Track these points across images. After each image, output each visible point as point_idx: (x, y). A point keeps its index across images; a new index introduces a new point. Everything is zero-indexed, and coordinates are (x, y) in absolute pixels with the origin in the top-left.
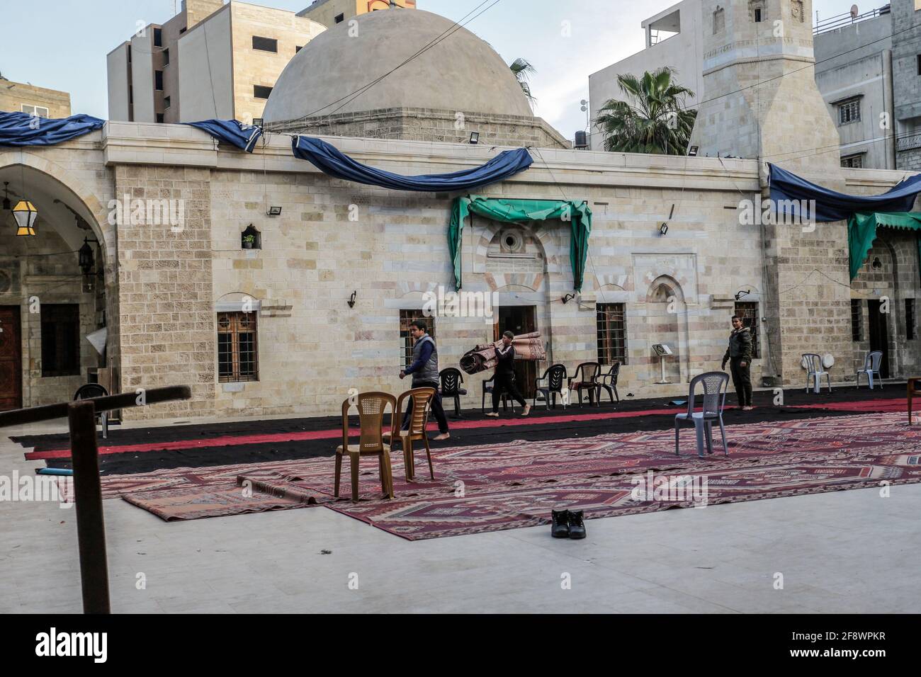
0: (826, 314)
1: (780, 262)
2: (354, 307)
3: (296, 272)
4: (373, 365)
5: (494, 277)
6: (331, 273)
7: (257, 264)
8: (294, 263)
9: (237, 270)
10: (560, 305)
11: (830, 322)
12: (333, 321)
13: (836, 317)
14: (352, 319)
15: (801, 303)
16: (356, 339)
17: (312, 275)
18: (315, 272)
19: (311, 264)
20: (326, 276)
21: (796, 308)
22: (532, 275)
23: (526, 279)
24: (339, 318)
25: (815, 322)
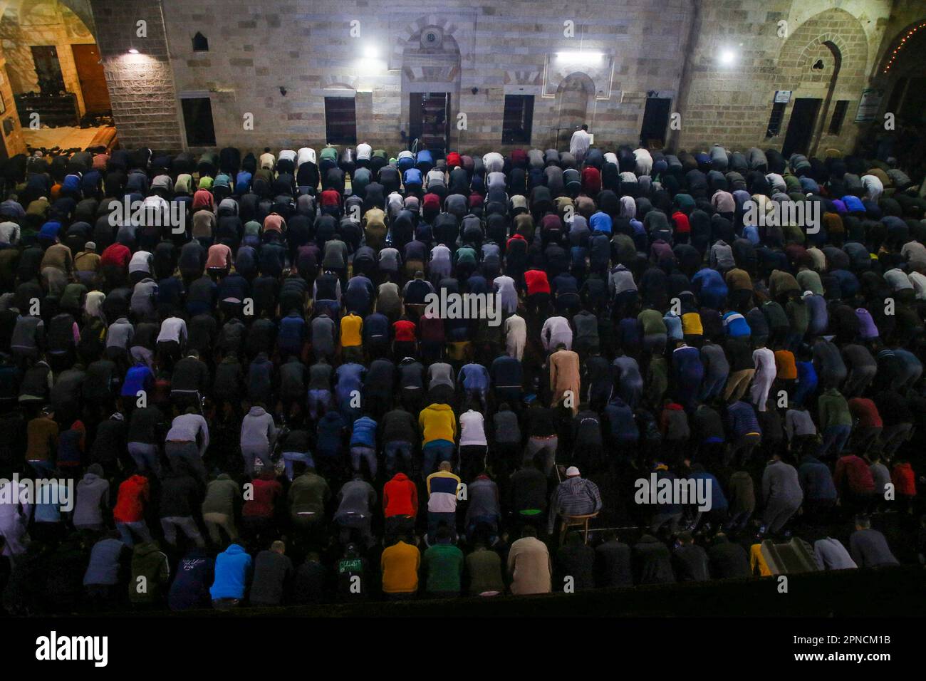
0: (735, 116)
1: (696, 70)
2: (286, 95)
3: (238, 69)
4: (303, 138)
5: (413, 70)
6: (265, 69)
7: (206, 63)
8: (236, 62)
9: (191, 68)
10: (471, 95)
11: (739, 123)
12: (269, 105)
13: (746, 120)
14: (284, 104)
15: (710, 107)
16: (289, 119)
17: (250, 71)
18: (253, 69)
19: (249, 62)
20: (261, 71)
21: (704, 111)
22: (448, 68)
23: (442, 71)
24: (274, 103)
25: (721, 123)
